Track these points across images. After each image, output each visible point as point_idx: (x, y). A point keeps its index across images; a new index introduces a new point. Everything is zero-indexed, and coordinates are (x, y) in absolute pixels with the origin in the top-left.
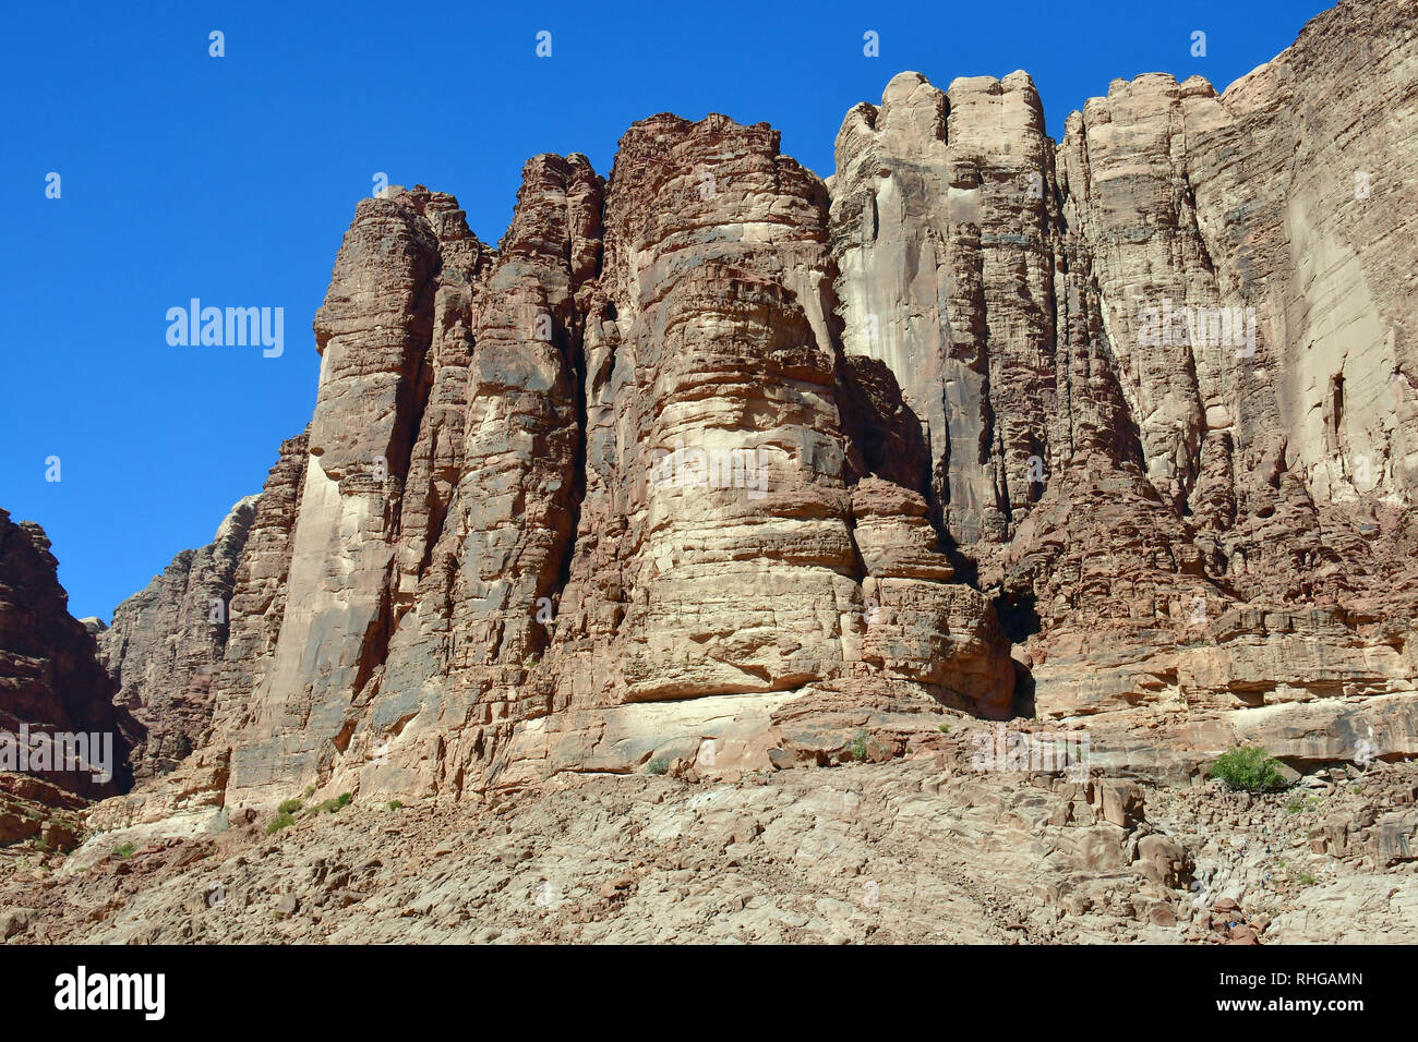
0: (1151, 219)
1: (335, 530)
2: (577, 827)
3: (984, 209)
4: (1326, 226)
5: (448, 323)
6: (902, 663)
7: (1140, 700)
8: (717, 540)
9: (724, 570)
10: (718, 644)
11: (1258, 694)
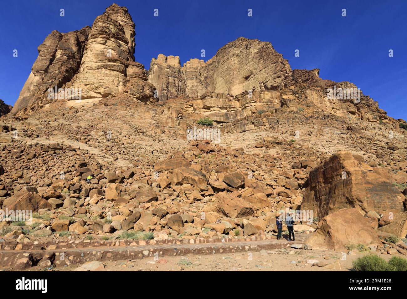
1: (32, 82)
3: (170, 72)
4: (219, 76)
6: (132, 93)
7: (185, 110)
8: (94, 65)
9: (94, 71)
10: (90, 87)
11: (209, 109)
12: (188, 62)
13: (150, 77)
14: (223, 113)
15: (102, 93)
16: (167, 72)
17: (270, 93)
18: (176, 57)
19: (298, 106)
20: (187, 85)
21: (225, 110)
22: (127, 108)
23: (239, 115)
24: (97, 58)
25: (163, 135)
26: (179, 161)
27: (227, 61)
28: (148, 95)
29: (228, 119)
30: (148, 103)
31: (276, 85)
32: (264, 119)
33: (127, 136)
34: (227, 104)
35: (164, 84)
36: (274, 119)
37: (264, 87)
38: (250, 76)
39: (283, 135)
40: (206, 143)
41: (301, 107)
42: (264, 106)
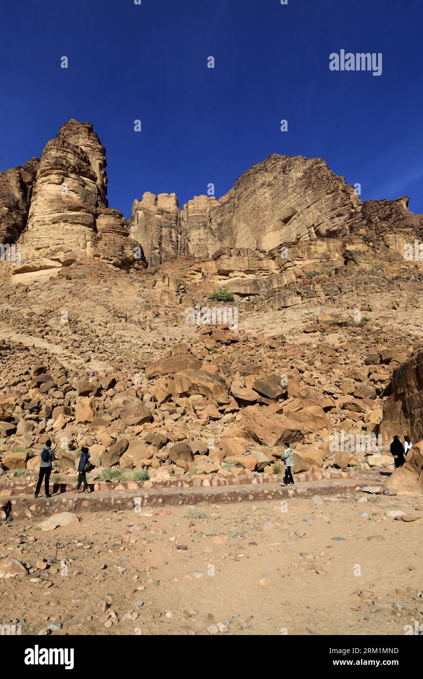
0: (201, 225)
3: (163, 220)
4: (241, 220)
6: (106, 257)
7: (189, 279)
8: (47, 218)
9: (49, 227)
10: (44, 251)
11: (227, 275)
12: (189, 201)
13: (133, 231)
14: (250, 280)
15: (62, 261)
16: (159, 220)
17: (325, 244)
18: (171, 194)
19: (374, 261)
20: (191, 239)
21: (253, 275)
22: (100, 281)
23: (275, 281)
24: (50, 206)
25: (157, 320)
26: (183, 359)
27: (254, 196)
28: (131, 259)
29: (259, 290)
30: (131, 270)
31: (335, 228)
32: (317, 286)
33: (102, 323)
34: (256, 266)
35: (154, 240)
36: (333, 285)
37: (315, 233)
38: (292, 216)
39: (350, 311)
40: (224, 329)
41: (379, 262)
42: (316, 265)
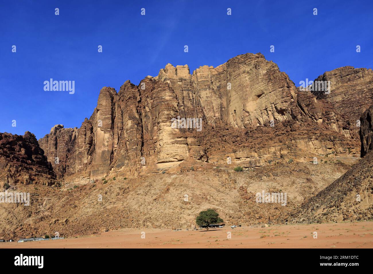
0: (207, 87)
1: (104, 138)
2: (156, 181)
3: (183, 85)
4: (232, 89)
5: (118, 107)
6: (195, 157)
8: (169, 142)
9: (171, 146)
10: (170, 155)
11: (239, 159)
12: (197, 69)
14: (248, 161)
15: (178, 159)
16: (180, 86)
18: (185, 66)
20: (201, 97)
21: (249, 159)
23: (257, 162)
24: (169, 136)
27: (239, 77)
29: (252, 165)
31: (284, 108)
34: (250, 155)
37: (275, 108)
38: (262, 94)
42: (271, 157)
